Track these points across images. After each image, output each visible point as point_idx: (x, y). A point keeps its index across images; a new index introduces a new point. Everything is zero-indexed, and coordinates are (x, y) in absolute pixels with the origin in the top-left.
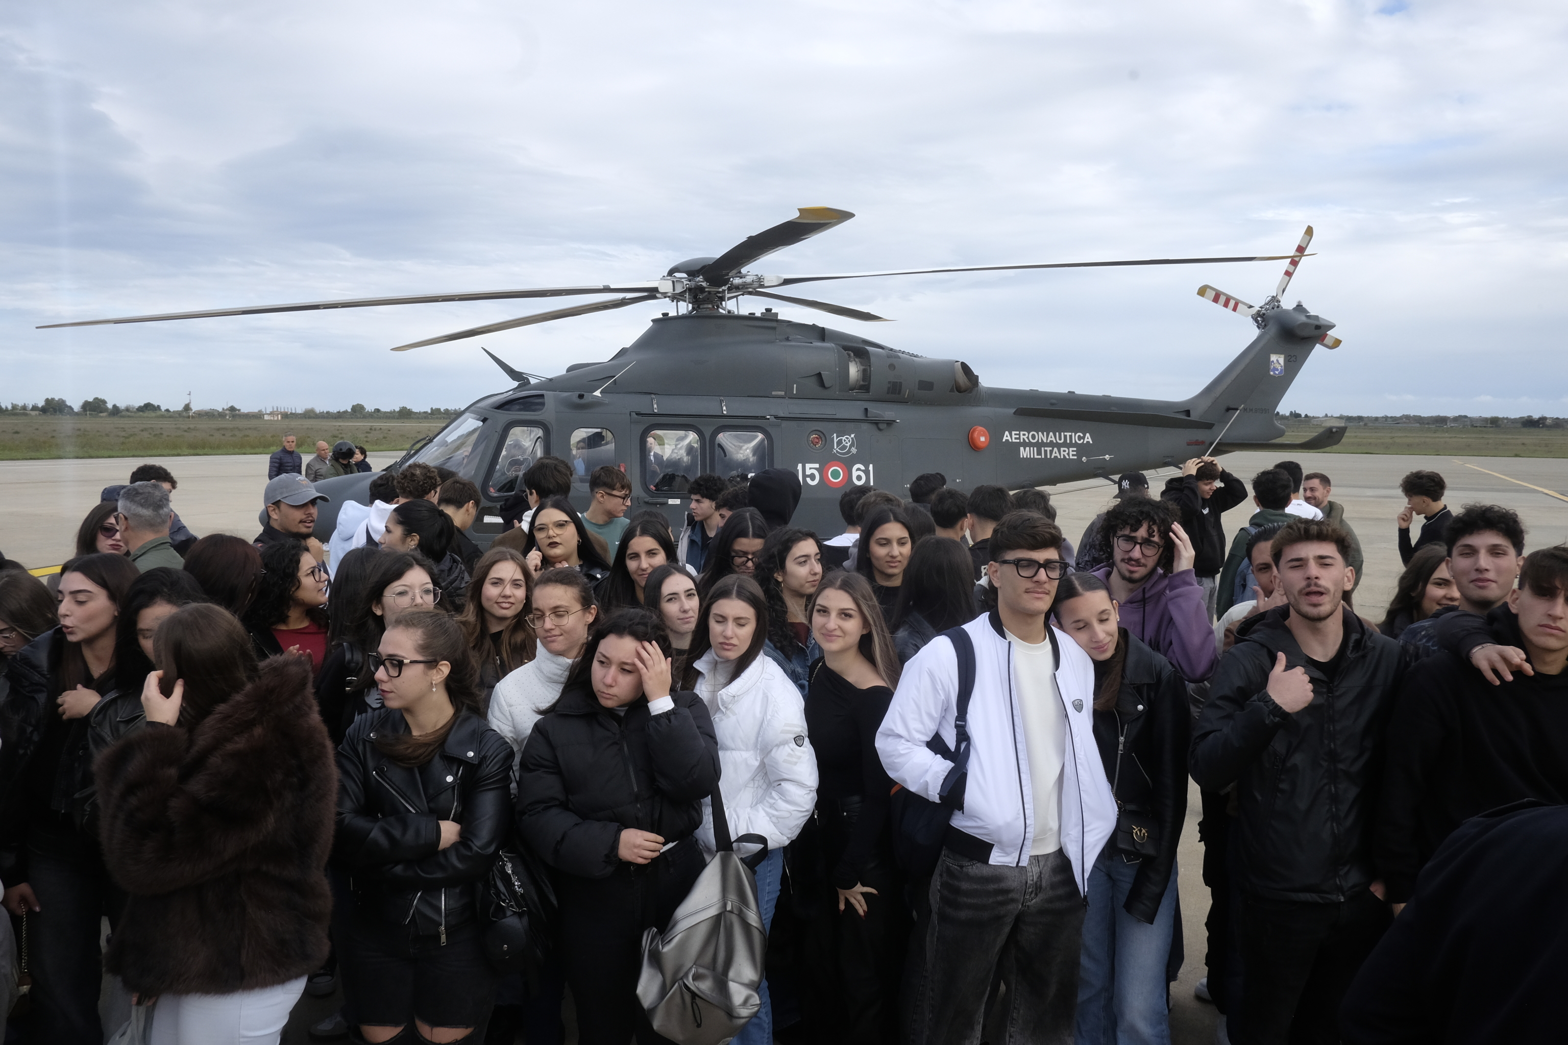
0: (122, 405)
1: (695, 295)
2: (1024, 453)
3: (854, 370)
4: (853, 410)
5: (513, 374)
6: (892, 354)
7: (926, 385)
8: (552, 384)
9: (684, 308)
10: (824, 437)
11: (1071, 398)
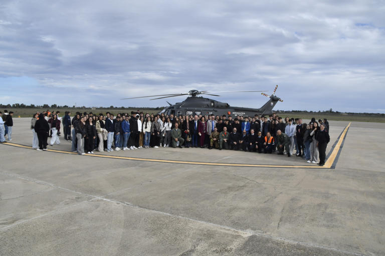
0: (60, 106)
1: (192, 94)
2: (236, 115)
3: (212, 104)
4: (212, 109)
5: (170, 104)
6: (218, 102)
7: (222, 106)
8: (174, 105)
9: (191, 96)
10: (208, 113)
11: (243, 108)
